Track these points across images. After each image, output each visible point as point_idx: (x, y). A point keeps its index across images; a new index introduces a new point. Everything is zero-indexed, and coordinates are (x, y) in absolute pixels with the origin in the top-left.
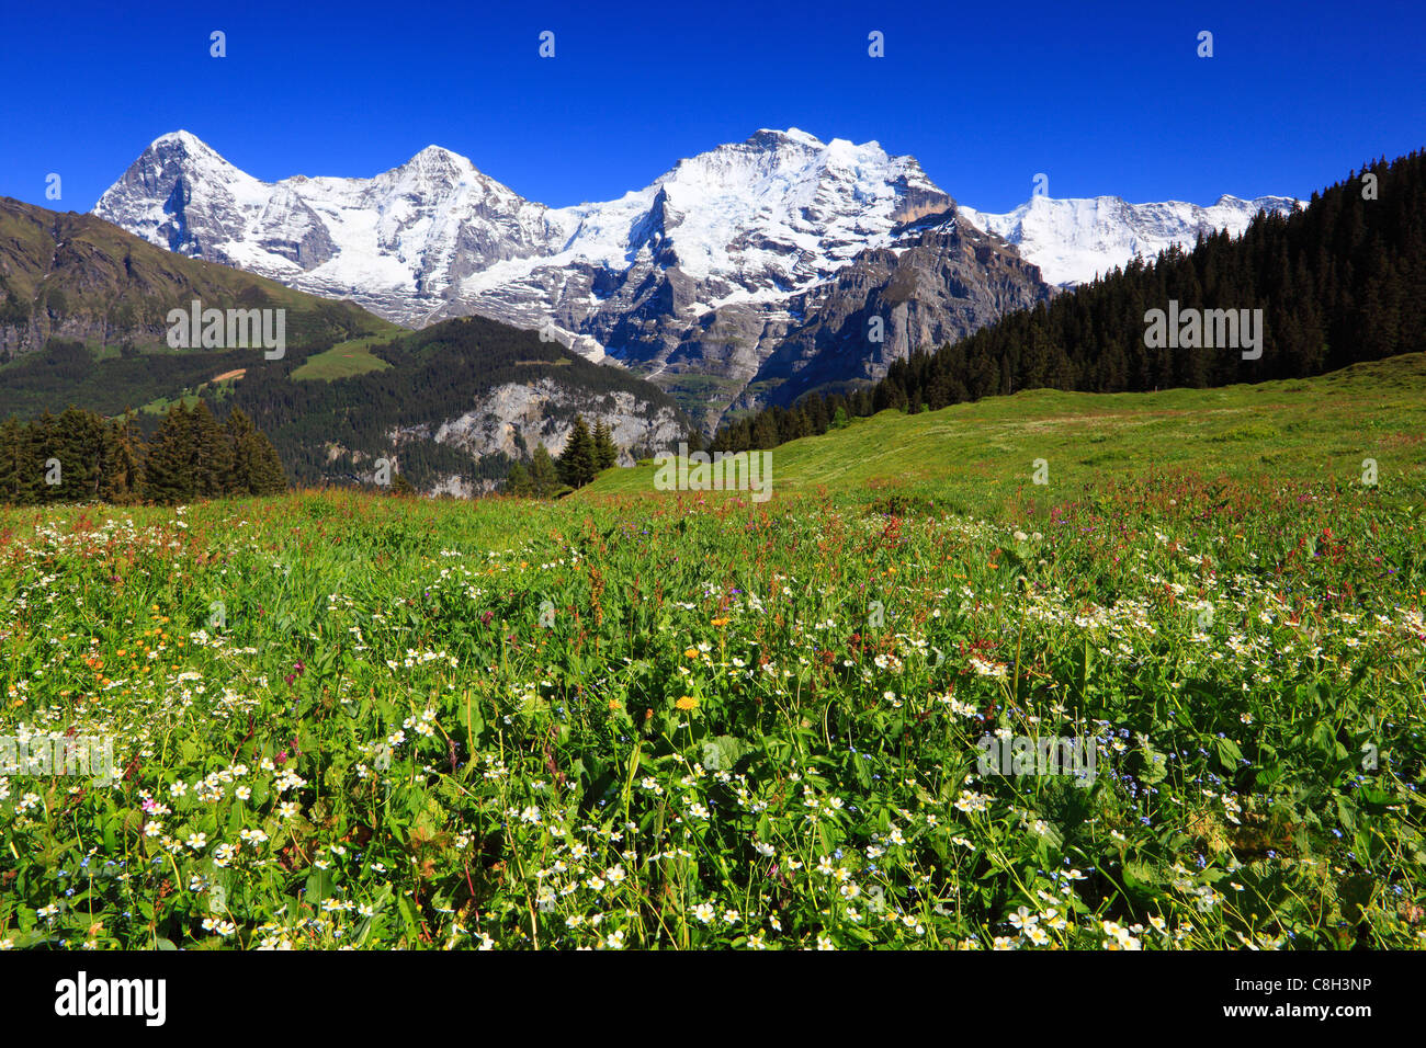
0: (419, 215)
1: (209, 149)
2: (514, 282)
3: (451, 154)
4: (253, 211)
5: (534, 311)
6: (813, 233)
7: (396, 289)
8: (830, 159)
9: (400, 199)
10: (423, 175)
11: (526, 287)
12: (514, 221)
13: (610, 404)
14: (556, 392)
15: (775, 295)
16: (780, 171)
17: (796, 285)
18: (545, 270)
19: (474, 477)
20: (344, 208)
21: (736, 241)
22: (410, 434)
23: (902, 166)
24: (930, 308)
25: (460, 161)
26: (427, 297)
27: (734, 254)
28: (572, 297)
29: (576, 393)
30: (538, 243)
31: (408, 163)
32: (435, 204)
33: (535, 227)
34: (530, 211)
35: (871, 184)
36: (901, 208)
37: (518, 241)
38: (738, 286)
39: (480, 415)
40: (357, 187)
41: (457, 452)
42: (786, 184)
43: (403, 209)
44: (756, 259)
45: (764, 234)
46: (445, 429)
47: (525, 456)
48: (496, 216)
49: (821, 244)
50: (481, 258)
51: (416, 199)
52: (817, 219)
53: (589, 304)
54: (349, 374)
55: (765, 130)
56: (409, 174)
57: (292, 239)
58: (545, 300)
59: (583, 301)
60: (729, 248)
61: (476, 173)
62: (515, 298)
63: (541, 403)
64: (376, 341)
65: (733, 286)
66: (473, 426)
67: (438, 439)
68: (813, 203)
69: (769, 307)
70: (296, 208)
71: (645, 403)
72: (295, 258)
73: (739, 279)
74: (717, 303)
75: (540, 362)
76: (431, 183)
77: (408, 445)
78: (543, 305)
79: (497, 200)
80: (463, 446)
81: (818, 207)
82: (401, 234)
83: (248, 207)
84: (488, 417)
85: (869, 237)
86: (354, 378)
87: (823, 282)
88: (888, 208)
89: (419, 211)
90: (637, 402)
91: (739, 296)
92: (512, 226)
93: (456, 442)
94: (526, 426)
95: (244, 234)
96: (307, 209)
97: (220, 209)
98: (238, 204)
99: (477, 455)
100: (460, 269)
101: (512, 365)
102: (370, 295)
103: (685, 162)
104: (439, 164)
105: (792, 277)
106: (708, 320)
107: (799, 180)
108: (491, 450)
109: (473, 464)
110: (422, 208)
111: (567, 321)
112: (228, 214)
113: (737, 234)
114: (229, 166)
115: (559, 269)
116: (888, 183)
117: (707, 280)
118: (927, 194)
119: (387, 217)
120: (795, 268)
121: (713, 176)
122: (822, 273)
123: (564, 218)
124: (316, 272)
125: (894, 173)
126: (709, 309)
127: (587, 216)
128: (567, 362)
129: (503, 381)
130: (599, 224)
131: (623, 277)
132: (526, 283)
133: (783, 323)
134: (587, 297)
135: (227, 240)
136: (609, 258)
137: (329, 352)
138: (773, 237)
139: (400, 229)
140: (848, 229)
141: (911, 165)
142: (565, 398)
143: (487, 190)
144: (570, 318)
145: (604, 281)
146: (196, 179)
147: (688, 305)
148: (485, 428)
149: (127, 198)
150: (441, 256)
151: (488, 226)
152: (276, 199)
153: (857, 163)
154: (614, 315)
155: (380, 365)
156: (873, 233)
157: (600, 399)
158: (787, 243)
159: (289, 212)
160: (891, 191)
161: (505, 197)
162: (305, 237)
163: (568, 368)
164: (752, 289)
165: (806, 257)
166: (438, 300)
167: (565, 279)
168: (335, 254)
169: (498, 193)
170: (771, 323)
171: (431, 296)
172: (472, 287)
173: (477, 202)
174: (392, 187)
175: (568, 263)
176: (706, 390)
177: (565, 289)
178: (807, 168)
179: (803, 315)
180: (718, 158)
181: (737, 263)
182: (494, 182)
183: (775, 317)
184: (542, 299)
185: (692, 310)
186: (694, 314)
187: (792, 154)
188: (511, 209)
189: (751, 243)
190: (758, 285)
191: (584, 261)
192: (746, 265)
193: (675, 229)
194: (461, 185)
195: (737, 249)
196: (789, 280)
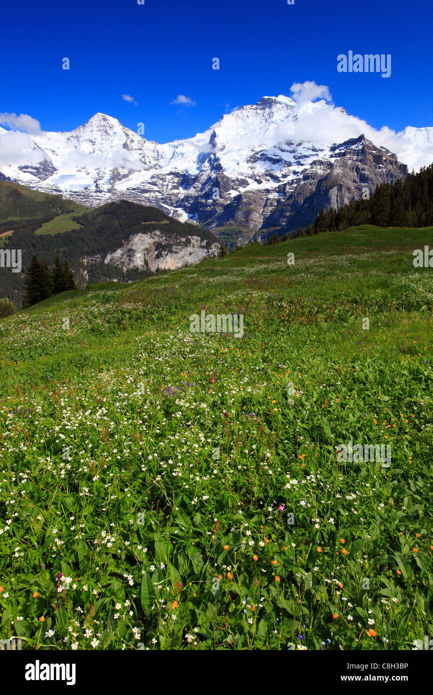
2: (143, 183)
3: (109, 118)
5: (153, 197)
6: (291, 152)
7: (86, 188)
9: (84, 142)
10: (95, 129)
11: (149, 185)
12: (141, 152)
13: (188, 243)
14: (162, 237)
15: (273, 184)
16: (273, 119)
17: (282, 179)
18: (158, 176)
19: (123, 280)
20: (58, 148)
21: (251, 158)
22: (92, 260)
24: (349, 189)
25: (113, 121)
26: (101, 192)
27: (250, 164)
28: (171, 189)
29: (172, 237)
30: (153, 162)
31: (87, 123)
32: (102, 144)
33: (152, 154)
34: (150, 146)
37: (145, 163)
38: (252, 181)
39: (125, 249)
40: (63, 136)
41: (115, 268)
42: (277, 126)
43: (86, 147)
44: (262, 167)
45: (266, 153)
46: (109, 257)
47: (148, 269)
48: (132, 149)
49: (294, 157)
50: (126, 171)
51: (92, 142)
52: (293, 144)
53: (180, 193)
54: (62, 231)
55: (266, 97)
56: (88, 128)
57: (34, 165)
58: (159, 192)
59: (175, 191)
60: (248, 161)
61: (121, 127)
62: (143, 191)
63: (155, 242)
64: (75, 214)
65: (250, 181)
66: (122, 255)
67: (106, 262)
69: (268, 191)
71: (205, 241)
72: (37, 175)
73: (253, 177)
74: (242, 190)
75: (153, 222)
76: (100, 133)
77: (92, 265)
78: (157, 194)
79: (132, 141)
80: (118, 265)
84: (130, 250)
85: (319, 153)
86: (64, 234)
87: (295, 177)
90: (202, 241)
91: (253, 186)
92: (140, 154)
93: (115, 263)
94: (148, 254)
96: (40, 149)
99: (125, 269)
100: (116, 177)
101: (140, 224)
102: (74, 192)
103: (225, 116)
104: (103, 123)
105: (280, 176)
106: (239, 198)
108: (131, 266)
109: (123, 274)
111: (168, 202)
113: (251, 154)
115: (164, 175)
117: (237, 178)
120: (281, 170)
121: (240, 122)
122: (295, 173)
123: (166, 149)
124: (47, 181)
126: (238, 193)
127: (177, 148)
128: (167, 222)
129: (136, 232)
130: (183, 152)
131: (196, 179)
132: (149, 183)
133: (274, 199)
134: (179, 189)
136: (189, 169)
137: (52, 221)
138: (270, 154)
140: (308, 149)
142: (166, 240)
143: (127, 135)
144: (170, 200)
145: (185, 180)
147: (228, 191)
148: (128, 256)
150: (106, 171)
154: (192, 197)
155: (77, 226)
156: (321, 150)
157: (183, 240)
158: (277, 158)
161: (136, 139)
162: (41, 164)
163: (167, 225)
164: (259, 182)
165: (287, 164)
166: (106, 193)
167: (167, 180)
168: (55, 172)
169: (132, 137)
170: (269, 199)
171: (103, 191)
172: (122, 187)
173: (123, 142)
174: (81, 136)
175: (168, 172)
176: (237, 234)
177: (167, 185)
178: (288, 117)
179: (285, 195)
180: (242, 113)
181: (252, 169)
182: (130, 131)
183: (271, 196)
184: (156, 191)
185: (230, 194)
186: (231, 196)
187: (281, 110)
188: (140, 145)
189: (259, 158)
190: (262, 180)
191: (177, 171)
192: (257, 170)
193: (221, 152)
194: (114, 134)
195: (252, 162)
196: (278, 177)
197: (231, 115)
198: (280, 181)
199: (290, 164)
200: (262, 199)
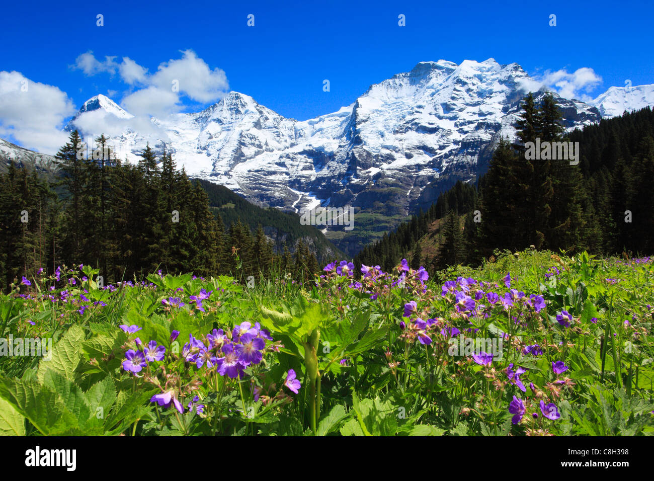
0: (223, 130)
1: (113, 103)
2: (269, 163)
3: (242, 95)
4: (131, 134)
5: (278, 180)
6: (451, 119)
7: (202, 172)
8: (461, 72)
9: (212, 122)
10: (226, 108)
11: (276, 166)
12: (276, 130)
15: (427, 158)
16: (430, 84)
17: (438, 151)
18: (288, 156)
20: (184, 130)
21: (400, 127)
23: (509, 71)
25: (246, 98)
26: (216, 175)
27: (399, 136)
28: (301, 170)
30: (290, 141)
32: (231, 123)
33: (289, 132)
34: (287, 123)
35: (488, 84)
36: (510, 97)
37: (279, 142)
38: (400, 155)
40: (191, 118)
42: (433, 91)
45: (418, 122)
48: (267, 127)
49: (456, 125)
51: (220, 121)
52: (453, 109)
53: (313, 174)
55: (423, 63)
56: (219, 108)
58: (287, 174)
59: (308, 172)
60: (396, 132)
61: (255, 104)
62: (268, 172)
65: (397, 155)
68: (450, 100)
69: (419, 167)
76: (230, 112)
78: (284, 175)
79: (267, 119)
81: (453, 102)
82: (211, 140)
85: (488, 117)
87: (455, 147)
88: (502, 98)
89: (222, 128)
91: (401, 161)
92: (275, 133)
95: (125, 146)
103: (375, 87)
104: (234, 101)
105: (436, 147)
106: (378, 176)
107: (442, 87)
110: (224, 126)
111: (298, 185)
113: (402, 123)
115: (296, 154)
116: (501, 82)
117: (380, 153)
119: (204, 132)
120: (438, 141)
121: (392, 93)
122: (456, 142)
125: (504, 75)
126: (379, 171)
127: (317, 123)
131: (332, 156)
132: (277, 164)
134: (312, 170)
136: (325, 145)
138: (424, 123)
139: (209, 138)
140: (474, 113)
141: (516, 69)
143: (261, 112)
144: (299, 183)
145: (319, 157)
147: (367, 169)
151: (260, 133)
153: (479, 73)
154: (324, 179)
156: (491, 114)
158: (433, 126)
160: (504, 87)
161: (271, 115)
164: (409, 156)
165: (445, 133)
166: (222, 177)
167: (299, 160)
169: (267, 115)
170: (419, 177)
171: (219, 174)
172: (244, 168)
173: (255, 120)
174: (209, 117)
175: (301, 150)
176: (372, 224)
177: (298, 166)
178: (447, 80)
179: (440, 169)
180: (394, 82)
181: (400, 141)
182: (266, 109)
183: (422, 173)
184: (284, 172)
185: (370, 172)
186: (370, 174)
187: (440, 75)
188: (275, 123)
189: (410, 128)
190: (413, 153)
191: (311, 148)
192: (407, 142)
193: (363, 124)
194: (246, 112)
195: (401, 132)
196: (433, 149)
197: (381, 84)
198: (436, 154)
199: (450, 132)
200: (411, 177)
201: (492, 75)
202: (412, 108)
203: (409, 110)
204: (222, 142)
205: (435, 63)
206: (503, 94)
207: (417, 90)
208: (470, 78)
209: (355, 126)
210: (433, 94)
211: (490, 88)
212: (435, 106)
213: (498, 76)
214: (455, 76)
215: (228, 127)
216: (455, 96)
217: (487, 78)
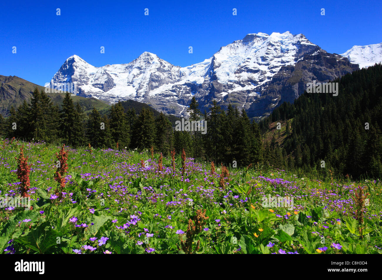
0: (141, 73)
1: (82, 59)
2: (166, 91)
3: (151, 54)
4: (92, 76)
5: (172, 99)
6: (266, 65)
7: (130, 95)
8: (271, 39)
9: (135, 69)
10: (142, 61)
11: (170, 92)
12: (170, 72)
15: (253, 87)
16: (254, 46)
18: (176, 86)
20: (120, 73)
21: (238, 70)
23: (298, 38)
25: (153, 55)
26: (138, 97)
27: (237, 75)
28: (184, 94)
30: (177, 78)
31: (138, 58)
32: (145, 69)
33: (177, 74)
34: (175, 69)
35: (286, 46)
36: (299, 52)
37: (171, 79)
38: (238, 85)
40: (124, 67)
42: (256, 50)
43: (135, 71)
44: (245, 76)
45: (248, 67)
48: (165, 71)
49: (269, 68)
50: (157, 84)
51: (139, 68)
52: (267, 60)
53: (190, 96)
55: (250, 34)
56: (138, 61)
57: (102, 83)
58: (176, 96)
59: (188, 95)
60: (235, 73)
61: (158, 59)
62: (166, 95)
65: (236, 85)
68: (265, 55)
69: (249, 92)
70: (104, 74)
72: (102, 88)
73: (239, 83)
74: (230, 91)
76: (145, 63)
79: (164, 66)
81: (267, 56)
82: (134, 79)
83: (91, 75)
85: (286, 64)
87: (269, 80)
88: (294, 53)
89: (141, 72)
91: (238, 88)
92: (169, 74)
95: (89, 83)
96: (107, 73)
97: (82, 76)
98: (88, 74)
102: (122, 98)
103: (223, 48)
104: (147, 57)
105: (258, 80)
106: (226, 97)
107: (261, 48)
110: (142, 71)
111: (182, 102)
112: (84, 77)
113: (239, 68)
114: (87, 64)
115: (181, 85)
116: (293, 44)
117: (227, 84)
118: (309, 46)
119: (131, 74)
120: (259, 77)
121: (233, 51)
122: (269, 78)
123: (184, 70)
124: (109, 92)
125: (295, 40)
126: (227, 94)
127: (192, 68)
131: (201, 86)
132: (170, 91)
133: (253, 96)
134: (190, 94)
135: (83, 85)
136: (197, 80)
138: (251, 67)
139: (134, 78)
140: (279, 62)
141: (302, 37)
143: (161, 63)
145: (193, 87)
146: (77, 68)
147: (220, 93)
149: (60, 76)
150: (144, 84)
151: (161, 74)
152: (98, 72)
153: (281, 40)
154: (197, 99)
156: (288, 62)
158: (256, 69)
159: (102, 75)
160: (295, 47)
161: (167, 65)
162: (105, 82)
164: (243, 86)
165: (263, 73)
166: (141, 98)
167: (183, 88)
168: (114, 86)
169: (165, 64)
170: (249, 97)
172: (153, 93)
173: (158, 67)
174: (133, 66)
175: (184, 83)
177: (182, 92)
178: (263, 43)
179: (260, 92)
180: (234, 45)
181: (238, 77)
182: (164, 61)
183: (250, 95)
184: (175, 95)
185: (222, 95)
186: (222, 96)
187: (259, 41)
188: (169, 68)
189: (243, 70)
190: (245, 84)
191: (189, 82)
192: (241, 78)
193: (217, 69)
194: (153, 63)
195: (238, 73)
196: (256, 81)
197: (227, 46)
198: (258, 84)
199: (265, 73)
200: (244, 97)
201: (289, 40)
202: (245, 59)
203: (243, 61)
204: (141, 79)
205: (256, 34)
206: (295, 51)
207: (247, 49)
208: (276, 42)
209: (213, 69)
210: (256, 52)
211: (287, 47)
212: (257, 58)
213: (292, 41)
214: (268, 41)
215: (144, 71)
216: (268, 52)
217: (286, 42)
